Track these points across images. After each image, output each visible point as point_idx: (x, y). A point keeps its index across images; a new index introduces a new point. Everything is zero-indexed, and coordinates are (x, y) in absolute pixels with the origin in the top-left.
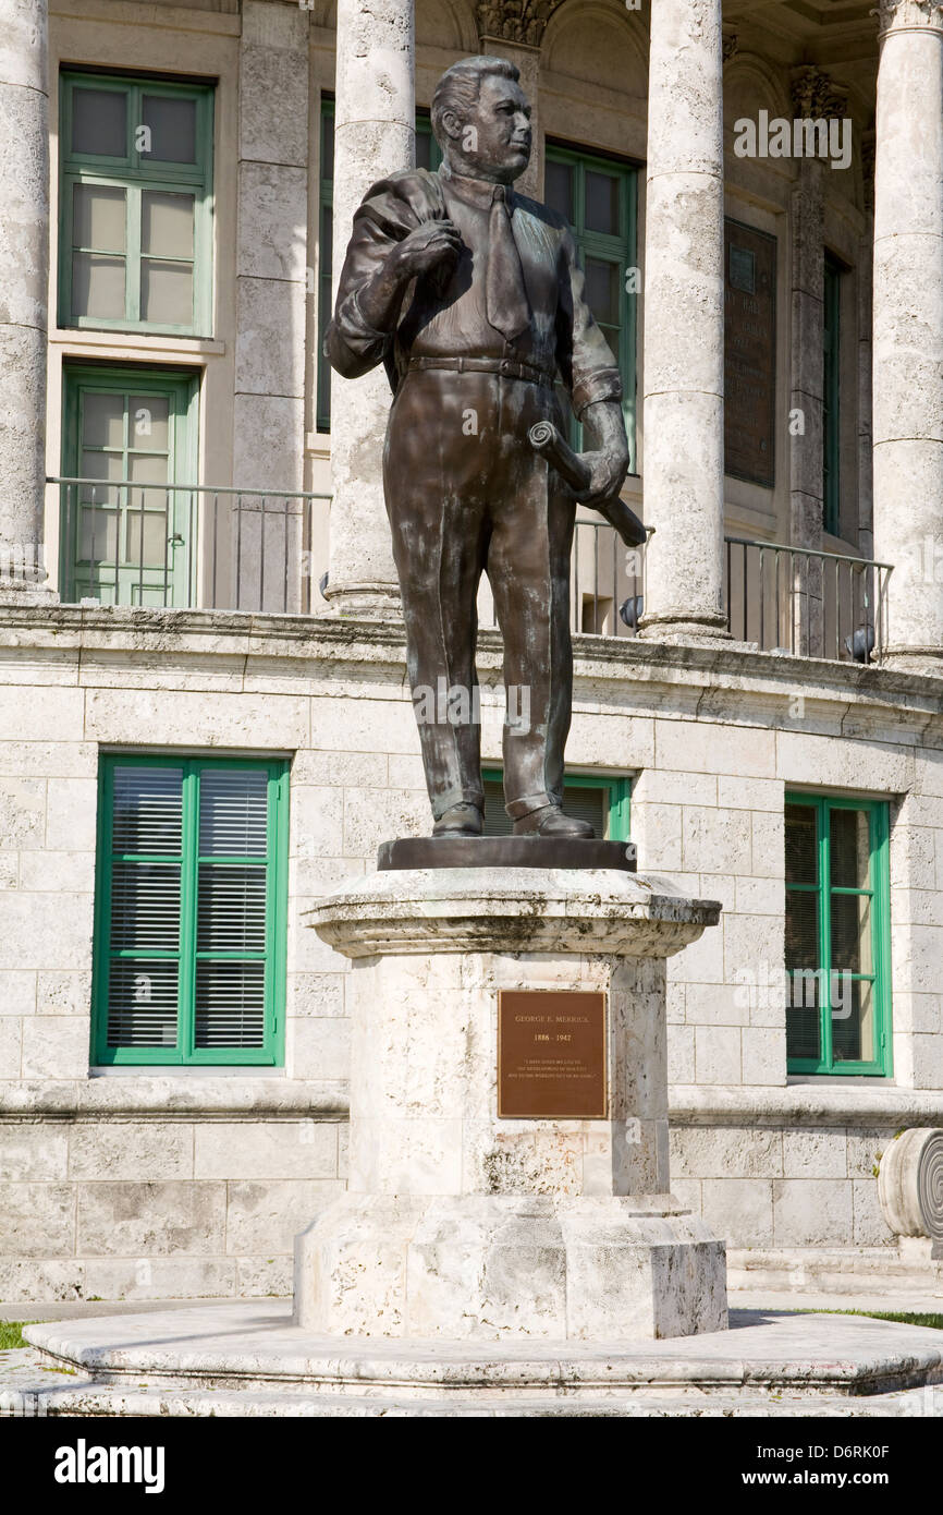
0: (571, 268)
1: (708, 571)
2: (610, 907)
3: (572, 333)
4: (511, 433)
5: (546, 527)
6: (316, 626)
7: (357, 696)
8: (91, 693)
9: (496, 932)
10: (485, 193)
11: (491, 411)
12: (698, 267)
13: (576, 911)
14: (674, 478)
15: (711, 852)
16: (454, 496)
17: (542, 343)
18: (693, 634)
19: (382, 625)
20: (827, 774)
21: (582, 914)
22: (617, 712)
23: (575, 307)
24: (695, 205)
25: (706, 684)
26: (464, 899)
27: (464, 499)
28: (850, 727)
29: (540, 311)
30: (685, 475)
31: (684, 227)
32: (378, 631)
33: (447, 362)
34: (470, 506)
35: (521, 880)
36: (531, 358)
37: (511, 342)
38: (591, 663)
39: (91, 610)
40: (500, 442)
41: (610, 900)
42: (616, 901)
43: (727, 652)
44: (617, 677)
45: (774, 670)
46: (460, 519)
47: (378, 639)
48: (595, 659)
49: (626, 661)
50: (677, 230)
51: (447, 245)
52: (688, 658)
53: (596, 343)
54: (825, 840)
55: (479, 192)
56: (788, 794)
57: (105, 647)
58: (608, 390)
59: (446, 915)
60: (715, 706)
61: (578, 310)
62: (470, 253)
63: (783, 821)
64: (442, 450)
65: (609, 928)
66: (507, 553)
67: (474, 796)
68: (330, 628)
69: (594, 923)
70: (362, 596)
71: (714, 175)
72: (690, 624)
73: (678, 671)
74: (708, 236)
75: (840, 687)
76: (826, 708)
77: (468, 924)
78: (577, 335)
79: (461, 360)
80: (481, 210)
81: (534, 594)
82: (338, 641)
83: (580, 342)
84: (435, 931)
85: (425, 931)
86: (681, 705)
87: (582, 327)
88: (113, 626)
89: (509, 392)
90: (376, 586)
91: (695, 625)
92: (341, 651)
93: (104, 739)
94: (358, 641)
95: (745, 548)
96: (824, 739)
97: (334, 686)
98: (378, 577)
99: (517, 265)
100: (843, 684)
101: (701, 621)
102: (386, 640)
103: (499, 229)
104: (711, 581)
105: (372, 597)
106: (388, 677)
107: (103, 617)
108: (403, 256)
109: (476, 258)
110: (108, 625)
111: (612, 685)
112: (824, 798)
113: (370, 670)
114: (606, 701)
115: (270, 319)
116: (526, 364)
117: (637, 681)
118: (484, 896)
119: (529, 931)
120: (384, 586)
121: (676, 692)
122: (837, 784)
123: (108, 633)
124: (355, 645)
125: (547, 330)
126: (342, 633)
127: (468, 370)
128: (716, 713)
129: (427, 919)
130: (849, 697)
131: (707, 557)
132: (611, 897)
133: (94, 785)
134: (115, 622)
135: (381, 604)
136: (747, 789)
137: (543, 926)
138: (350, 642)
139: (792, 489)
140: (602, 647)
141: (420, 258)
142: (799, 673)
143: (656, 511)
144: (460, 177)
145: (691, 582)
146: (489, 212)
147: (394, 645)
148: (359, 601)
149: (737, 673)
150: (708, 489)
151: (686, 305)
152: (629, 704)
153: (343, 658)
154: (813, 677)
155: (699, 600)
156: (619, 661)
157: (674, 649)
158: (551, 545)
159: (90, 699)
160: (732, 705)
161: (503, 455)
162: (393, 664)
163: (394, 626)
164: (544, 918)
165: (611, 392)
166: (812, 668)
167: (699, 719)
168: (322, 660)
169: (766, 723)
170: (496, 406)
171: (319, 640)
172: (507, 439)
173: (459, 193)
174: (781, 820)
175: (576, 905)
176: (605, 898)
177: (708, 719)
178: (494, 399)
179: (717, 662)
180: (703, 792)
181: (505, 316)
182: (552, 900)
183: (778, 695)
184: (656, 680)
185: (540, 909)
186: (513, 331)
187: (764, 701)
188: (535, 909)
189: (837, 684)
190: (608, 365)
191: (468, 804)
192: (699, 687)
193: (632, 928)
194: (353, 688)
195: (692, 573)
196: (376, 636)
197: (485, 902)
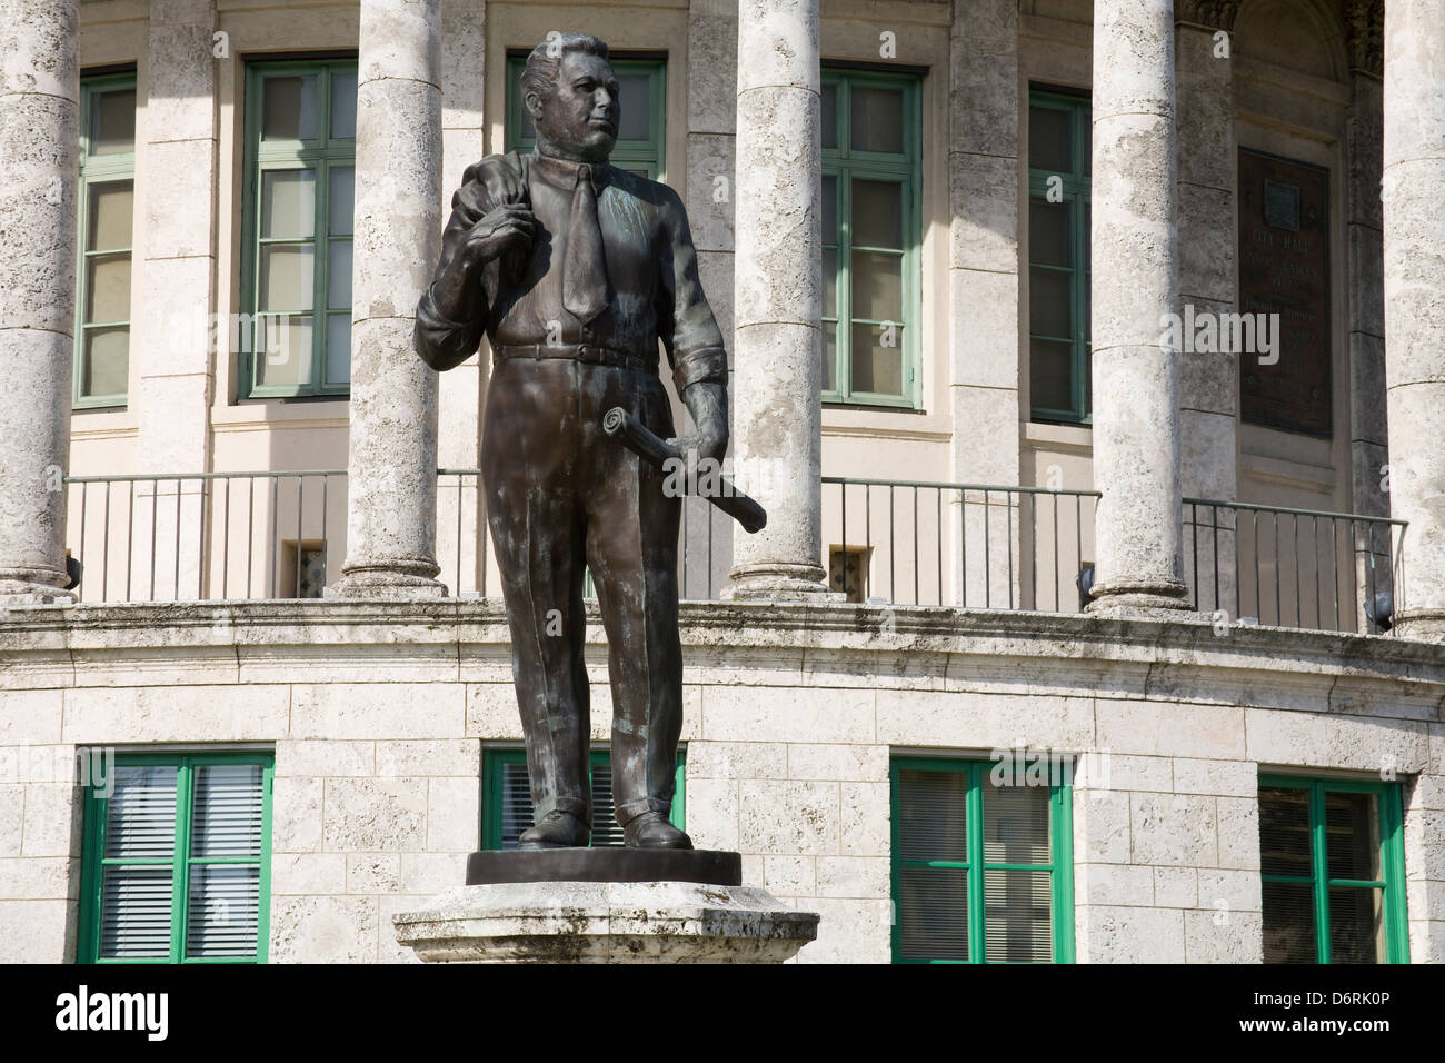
0: (674, 244)
1: (1159, 537)
2: (658, 923)
3: (673, 311)
4: (593, 421)
5: (638, 517)
6: (701, 612)
7: (752, 683)
8: (472, 689)
9: (538, 952)
10: (570, 173)
11: (570, 399)
12: (1142, 213)
13: (622, 927)
14: (1119, 439)
15: (1166, 842)
16: (539, 489)
17: (626, 324)
18: (1139, 605)
19: (771, 608)
20: (1312, 754)
21: (628, 932)
22: (1049, 692)
23: (677, 285)
24: (1138, 148)
25: (1152, 659)
26: (501, 917)
27: (550, 491)
28: (1339, 703)
29: (626, 292)
30: (1130, 434)
31: (1127, 172)
32: (769, 615)
33: (524, 350)
34: (557, 498)
35: (571, 896)
36: (612, 341)
37: (587, 326)
38: (1013, 641)
39: (465, 604)
40: (583, 431)
41: (658, 916)
42: (664, 916)
43: (1174, 624)
44: (1044, 654)
45: (1234, 642)
46: (547, 510)
47: (770, 622)
48: (1017, 636)
49: (1053, 638)
50: (1119, 176)
51: (513, 230)
52: (1127, 632)
53: (699, 321)
54: (1320, 827)
55: (565, 173)
56: (1261, 776)
57: (484, 641)
58: (705, 370)
59: (492, 935)
60: (1167, 683)
61: (680, 287)
62: (549, 236)
63: (1257, 806)
64: (524, 442)
65: (663, 946)
66: (601, 545)
67: (570, 804)
68: (716, 613)
69: (645, 941)
70: (761, 578)
71: (1160, 115)
72: (1140, 595)
73: (1116, 647)
74: (1154, 179)
75: (1321, 658)
76: (1306, 682)
77: (511, 943)
78: (679, 313)
79: (538, 348)
80: (566, 191)
81: (627, 588)
82: (726, 626)
83: (681, 321)
84: (483, 952)
85: (475, 952)
86: (1125, 682)
87: (684, 306)
88: (489, 619)
89: (588, 377)
90: (774, 567)
91: (1146, 596)
92: (730, 637)
93: (486, 735)
94: (748, 626)
95: (1215, 509)
96: (1306, 716)
97: (727, 673)
98: (777, 558)
99: (597, 245)
100: (1324, 655)
101: (1151, 591)
102: (778, 624)
103: (581, 210)
104: (1163, 548)
105: (771, 578)
106: (786, 663)
107: (478, 610)
108: (471, 243)
109: (555, 241)
110: (484, 619)
111: (1039, 664)
112: (1317, 780)
113: (763, 655)
114: (1035, 681)
115: (720, 292)
116: (607, 347)
117: (1068, 659)
118: (519, 914)
119: (575, 950)
120: (783, 567)
121: (1117, 669)
122: (1326, 764)
123: (484, 626)
124: (746, 630)
125: (633, 311)
126: (729, 618)
127: (546, 358)
128: (1169, 690)
129: (474, 939)
130: (1335, 670)
131: (1158, 521)
132: (659, 912)
133: (475, 784)
134: (491, 615)
135: (778, 586)
136: (1210, 772)
137: (588, 945)
138: (740, 627)
139: (1354, 437)
140: (1023, 624)
141: (485, 244)
142: (1266, 644)
143: (1103, 474)
144: (546, 158)
145: (1140, 549)
146: (573, 192)
147: (788, 628)
148: (756, 584)
149: (1189, 646)
150: (1158, 448)
151: (1128, 255)
152: (1064, 684)
153: (733, 644)
154: (1286, 649)
155: (1149, 568)
156: (1045, 638)
157: (1109, 622)
158: (643, 536)
159: (471, 694)
160: (1189, 682)
161: (586, 443)
162: (787, 649)
163: (785, 609)
164: (589, 936)
165: (708, 372)
166: (1282, 639)
167: (1148, 697)
168: (712, 647)
169: (1232, 699)
170: (575, 394)
171: (705, 626)
172: (588, 426)
173: (545, 175)
174: (1254, 805)
175: (621, 921)
176: (651, 913)
177: (1159, 697)
178: (573, 386)
179: (1163, 635)
180: (1157, 776)
181: (580, 298)
182: (593, 917)
183: (1242, 669)
184: (1091, 656)
185: (580, 927)
186: (588, 315)
187: (1226, 676)
188: (576, 927)
189: (1317, 656)
190: (708, 343)
191: (561, 812)
192: (1144, 663)
193: (688, 946)
194: (747, 675)
195: (1141, 540)
196: (767, 620)
197: (520, 921)
